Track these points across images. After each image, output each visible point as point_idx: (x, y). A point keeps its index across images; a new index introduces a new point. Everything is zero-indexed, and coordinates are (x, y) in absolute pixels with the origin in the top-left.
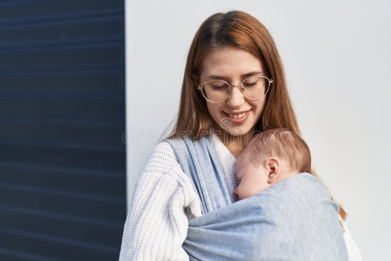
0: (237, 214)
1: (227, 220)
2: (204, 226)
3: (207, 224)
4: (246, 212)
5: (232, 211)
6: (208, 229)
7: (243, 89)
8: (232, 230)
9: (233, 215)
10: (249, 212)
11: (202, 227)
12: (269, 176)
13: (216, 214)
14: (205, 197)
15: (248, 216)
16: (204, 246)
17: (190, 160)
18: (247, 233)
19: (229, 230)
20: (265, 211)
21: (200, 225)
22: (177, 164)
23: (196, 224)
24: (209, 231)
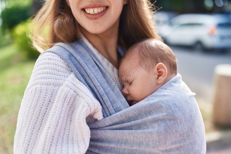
2: (109, 128)
3: (112, 125)
6: (113, 129)
8: (136, 127)
9: (137, 114)
10: (151, 111)
11: (106, 128)
12: (158, 78)
13: (121, 116)
14: (105, 101)
15: (150, 114)
16: (110, 144)
17: (81, 68)
18: (154, 129)
19: (134, 127)
20: (167, 109)
21: (104, 126)
22: (70, 74)
23: (98, 126)
24: (115, 131)
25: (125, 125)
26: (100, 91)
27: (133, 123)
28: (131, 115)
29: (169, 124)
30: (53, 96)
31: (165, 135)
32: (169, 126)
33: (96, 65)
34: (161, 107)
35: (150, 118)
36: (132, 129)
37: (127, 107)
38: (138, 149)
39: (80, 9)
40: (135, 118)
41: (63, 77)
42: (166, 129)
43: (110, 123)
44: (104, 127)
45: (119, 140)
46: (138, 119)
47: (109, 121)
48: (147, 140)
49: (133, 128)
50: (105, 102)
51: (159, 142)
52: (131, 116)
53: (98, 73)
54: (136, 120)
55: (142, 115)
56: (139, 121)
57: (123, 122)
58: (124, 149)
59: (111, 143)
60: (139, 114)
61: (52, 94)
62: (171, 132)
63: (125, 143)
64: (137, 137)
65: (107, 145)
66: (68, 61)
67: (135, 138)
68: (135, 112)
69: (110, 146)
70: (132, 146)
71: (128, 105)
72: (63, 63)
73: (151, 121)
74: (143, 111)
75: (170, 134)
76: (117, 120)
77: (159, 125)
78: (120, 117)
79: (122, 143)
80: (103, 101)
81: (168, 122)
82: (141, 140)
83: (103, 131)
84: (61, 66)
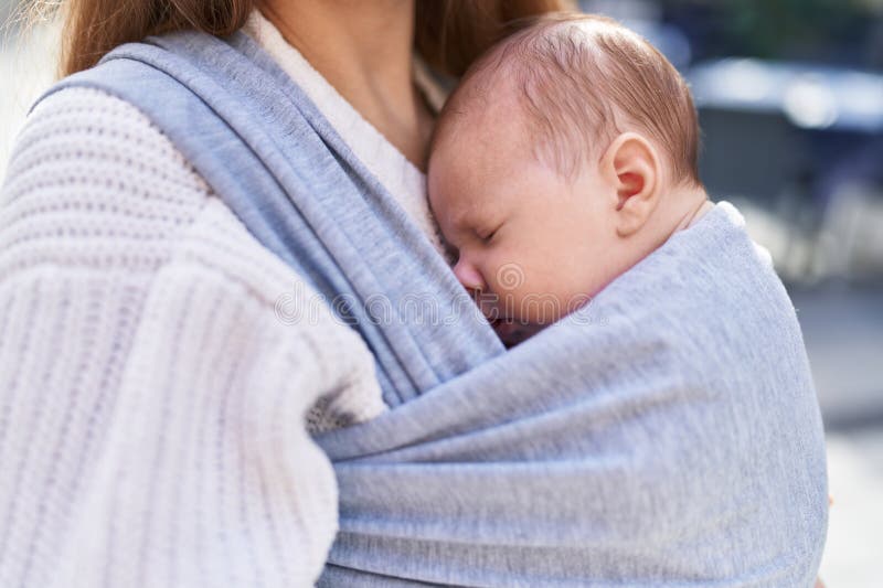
3: (423, 442)
6: (432, 459)
8: (543, 446)
9: (545, 385)
10: (612, 366)
11: (397, 455)
12: (620, 206)
13: (469, 395)
14: (388, 333)
15: (607, 382)
16: (419, 527)
18: (630, 452)
19: (532, 445)
20: (684, 354)
21: (390, 447)
22: (202, 207)
23: (362, 449)
24: (445, 468)
25: (491, 435)
27: (528, 425)
28: (514, 388)
30: (130, 320)
32: (697, 437)
33: (331, 157)
34: (661, 346)
35: (607, 399)
36: (522, 458)
37: (496, 354)
38: (554, 543)
40: (537, 403)
41: (171, 223)
43: (419, 430)
44: (389, 451)
45: (460, 508)
46: (549, 410)
47: (412, 418)
48: (598, 505)
49: (530, 452)
52: (514, 392)
53: (343, 195)
54: (541, 412)
55: (569, 389)
56: (555, 417)
57: (477, 424)
58: (485, 547)
59: (423, 523)
60: (555, 384)
61: (124, 311)
62: (706, 461)
63: (492, 522)
64: (548, 495)
65: (405, 531)
67: (541, 500)
68: (535, 376)
69: (420, 537)
70: (524, 536)
71: (497, 342)
72: (164, 152)
73: (614, 418)
75: (702, 472)
76: (450, 416)
77: (651, 434)
78: (466, 403)
79: (475, 523)
80: (381, 331)
81: (692, 415)
82: (568, 505)
83: (383, 471)
84: (154, 170)
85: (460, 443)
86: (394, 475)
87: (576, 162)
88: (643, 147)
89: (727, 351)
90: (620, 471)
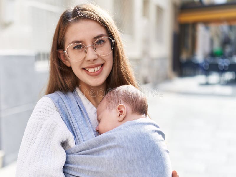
0: (100, 143)
1: (93, 148)
2: (78, 153)
3: (80, 152)
4: (106, 141)
5: (96, 141)
6: (81, 154)
7: (96, 49)
11: (76, 153)
12: (119, 116)
13: (86, 144)
17: (66, 109)
18: (106, 155)
20: (118, 140)
23: (72, 152)
24: (81, 155)
25: (88, 151)
26: (75, 126)
29: (119, 152)
31: (114, 160)
33: (78, 108)
34: (115, 138)
35: (106, 146)
39: (81, 69)
42: (115, 156)
45: (85, 164)
47: (78, 148)
50: (78, 135)
51: (110, 166)
53: (78, 114)
65: (76, 167)
66: (56, 103)
69: (78, 168)
72: (53, 105)
74: (102, 141)
76: (83, 147)
77: (111, 152)
84: (50, 107)
85: (84, 152)
86: (75, 156)
87: (112, 108)
88: (124, 107)
89: (127, 140)
90: (104, 157)
